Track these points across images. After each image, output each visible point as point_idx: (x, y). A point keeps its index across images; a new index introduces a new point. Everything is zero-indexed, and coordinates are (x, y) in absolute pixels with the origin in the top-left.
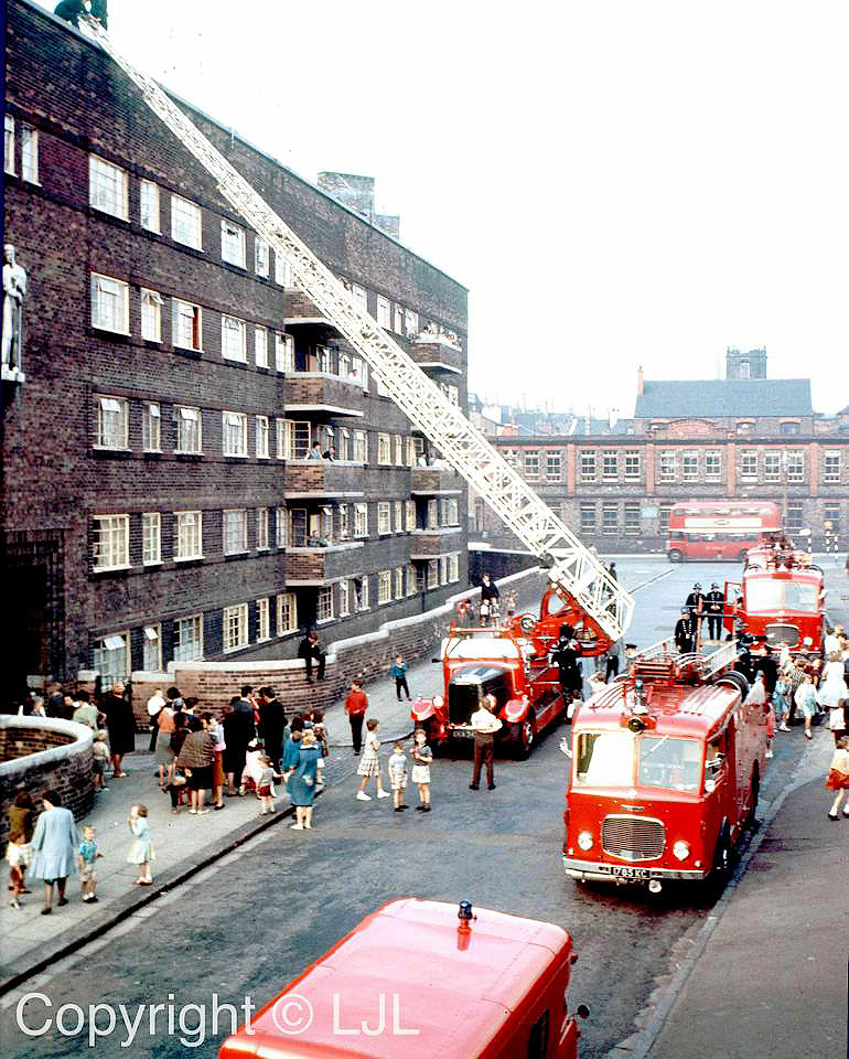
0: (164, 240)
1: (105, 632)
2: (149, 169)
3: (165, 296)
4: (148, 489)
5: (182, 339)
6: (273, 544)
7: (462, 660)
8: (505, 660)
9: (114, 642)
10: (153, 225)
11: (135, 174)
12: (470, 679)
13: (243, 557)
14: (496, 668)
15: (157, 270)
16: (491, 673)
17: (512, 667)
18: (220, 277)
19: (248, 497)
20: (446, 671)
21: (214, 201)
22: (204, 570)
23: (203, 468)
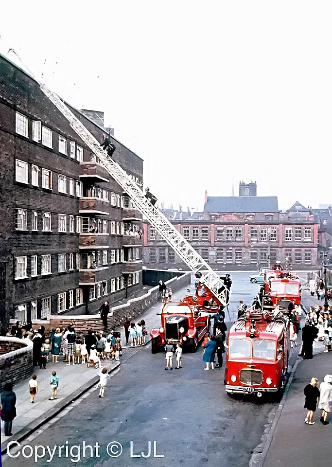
0: (39, 145)
1: (19, 304)
2: (35, 116)
3: (40, 167)
4: (33, 246)
5: (45, 186)
6: (75, 268)
7: (169, 314)
8: (186, 314)
9: (21, 308)
10: (36, 139)
11: (31, 119)
12: (174, 321)
13: (64, 273)
14: (183, 317)
15: (37, 157)
16: (181, 319)
17: (189, 316)
18: (58, 159)
19: (67, 249)
20: (162, 318)
21: (56, 128)
22: (52, 279)
23: (52, 237)
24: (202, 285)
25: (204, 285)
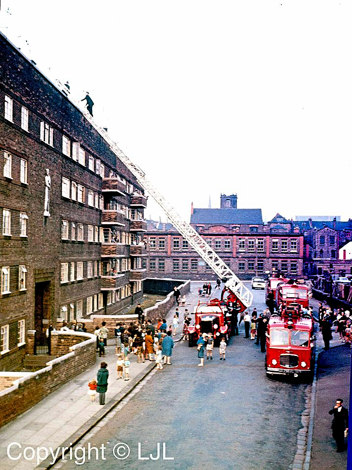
0: (76, 163)
1: (63, 305)
2: (75, 138)
3: (77, 183)
4: (72, 253)
5: (80, 200)
6: (98, 275)
7: (202, 313)
8: (217, 313)
9: (65, 309)
10: (74, 158)
11: (72, 141)
12: (207, 319)
13: (91, 279)
14: (216, 316)
15: (75, 174)
16: (214, 318)
17: (219, 315)
18: (89, 175)
19: (93, 257)
20: (196, 317)
21: (88, 148)
22: (84, 284)
23: (84, 245)
24: (227, 288)
25: (229, 289)
